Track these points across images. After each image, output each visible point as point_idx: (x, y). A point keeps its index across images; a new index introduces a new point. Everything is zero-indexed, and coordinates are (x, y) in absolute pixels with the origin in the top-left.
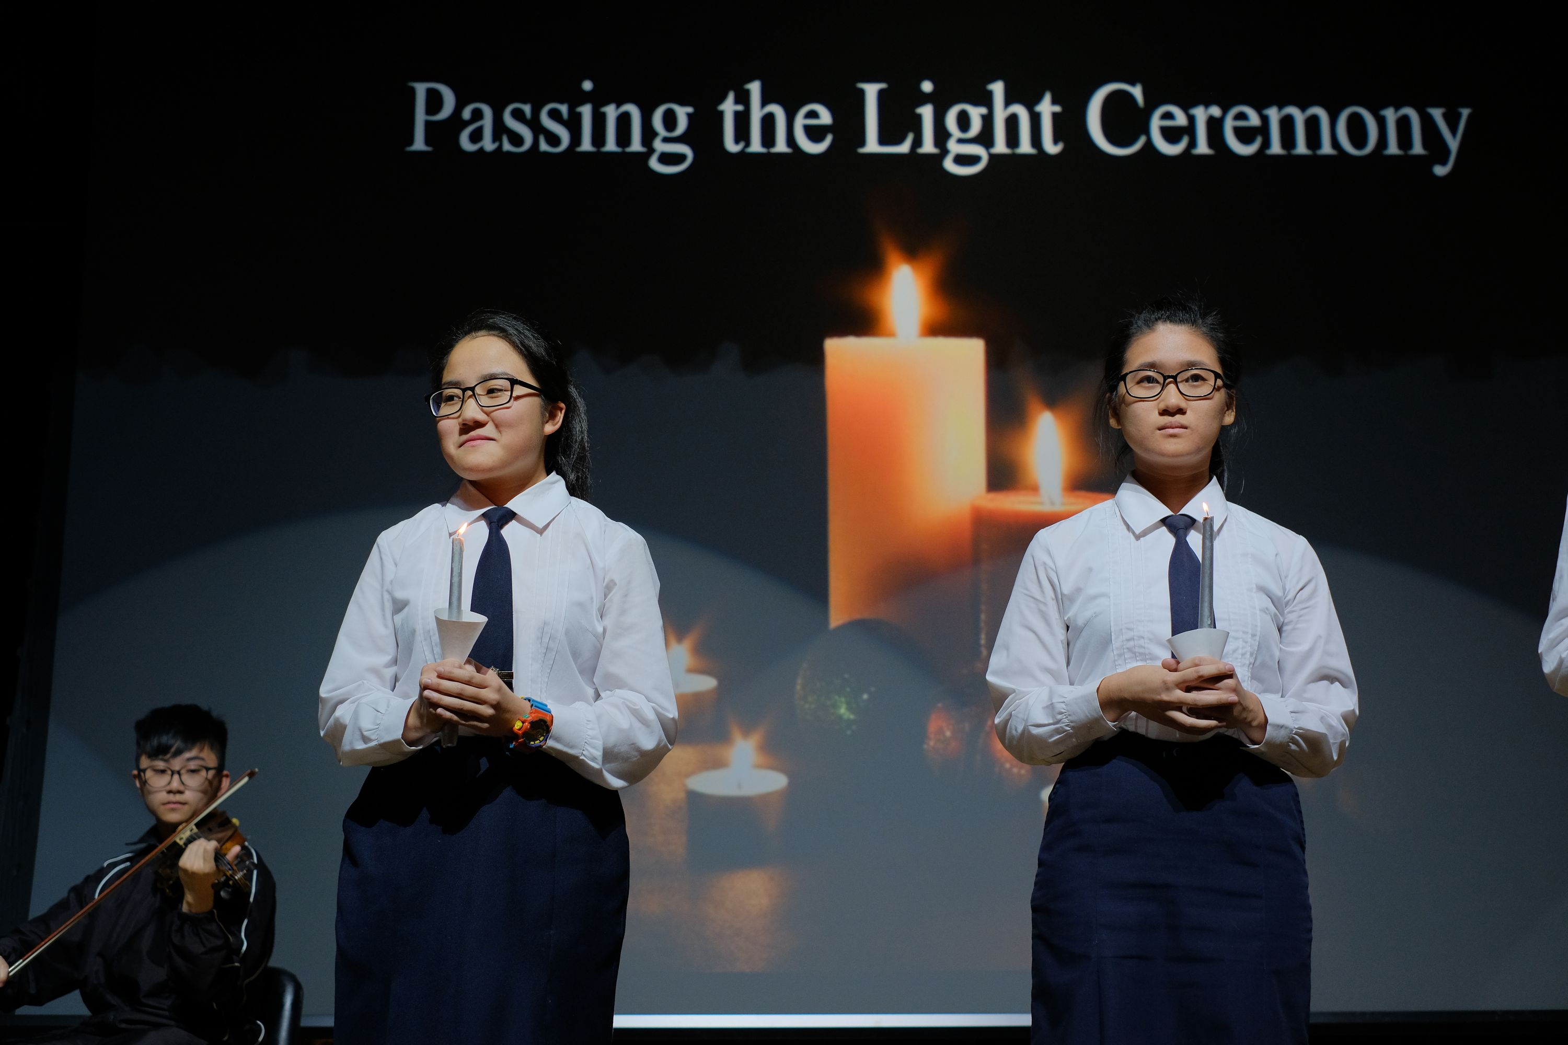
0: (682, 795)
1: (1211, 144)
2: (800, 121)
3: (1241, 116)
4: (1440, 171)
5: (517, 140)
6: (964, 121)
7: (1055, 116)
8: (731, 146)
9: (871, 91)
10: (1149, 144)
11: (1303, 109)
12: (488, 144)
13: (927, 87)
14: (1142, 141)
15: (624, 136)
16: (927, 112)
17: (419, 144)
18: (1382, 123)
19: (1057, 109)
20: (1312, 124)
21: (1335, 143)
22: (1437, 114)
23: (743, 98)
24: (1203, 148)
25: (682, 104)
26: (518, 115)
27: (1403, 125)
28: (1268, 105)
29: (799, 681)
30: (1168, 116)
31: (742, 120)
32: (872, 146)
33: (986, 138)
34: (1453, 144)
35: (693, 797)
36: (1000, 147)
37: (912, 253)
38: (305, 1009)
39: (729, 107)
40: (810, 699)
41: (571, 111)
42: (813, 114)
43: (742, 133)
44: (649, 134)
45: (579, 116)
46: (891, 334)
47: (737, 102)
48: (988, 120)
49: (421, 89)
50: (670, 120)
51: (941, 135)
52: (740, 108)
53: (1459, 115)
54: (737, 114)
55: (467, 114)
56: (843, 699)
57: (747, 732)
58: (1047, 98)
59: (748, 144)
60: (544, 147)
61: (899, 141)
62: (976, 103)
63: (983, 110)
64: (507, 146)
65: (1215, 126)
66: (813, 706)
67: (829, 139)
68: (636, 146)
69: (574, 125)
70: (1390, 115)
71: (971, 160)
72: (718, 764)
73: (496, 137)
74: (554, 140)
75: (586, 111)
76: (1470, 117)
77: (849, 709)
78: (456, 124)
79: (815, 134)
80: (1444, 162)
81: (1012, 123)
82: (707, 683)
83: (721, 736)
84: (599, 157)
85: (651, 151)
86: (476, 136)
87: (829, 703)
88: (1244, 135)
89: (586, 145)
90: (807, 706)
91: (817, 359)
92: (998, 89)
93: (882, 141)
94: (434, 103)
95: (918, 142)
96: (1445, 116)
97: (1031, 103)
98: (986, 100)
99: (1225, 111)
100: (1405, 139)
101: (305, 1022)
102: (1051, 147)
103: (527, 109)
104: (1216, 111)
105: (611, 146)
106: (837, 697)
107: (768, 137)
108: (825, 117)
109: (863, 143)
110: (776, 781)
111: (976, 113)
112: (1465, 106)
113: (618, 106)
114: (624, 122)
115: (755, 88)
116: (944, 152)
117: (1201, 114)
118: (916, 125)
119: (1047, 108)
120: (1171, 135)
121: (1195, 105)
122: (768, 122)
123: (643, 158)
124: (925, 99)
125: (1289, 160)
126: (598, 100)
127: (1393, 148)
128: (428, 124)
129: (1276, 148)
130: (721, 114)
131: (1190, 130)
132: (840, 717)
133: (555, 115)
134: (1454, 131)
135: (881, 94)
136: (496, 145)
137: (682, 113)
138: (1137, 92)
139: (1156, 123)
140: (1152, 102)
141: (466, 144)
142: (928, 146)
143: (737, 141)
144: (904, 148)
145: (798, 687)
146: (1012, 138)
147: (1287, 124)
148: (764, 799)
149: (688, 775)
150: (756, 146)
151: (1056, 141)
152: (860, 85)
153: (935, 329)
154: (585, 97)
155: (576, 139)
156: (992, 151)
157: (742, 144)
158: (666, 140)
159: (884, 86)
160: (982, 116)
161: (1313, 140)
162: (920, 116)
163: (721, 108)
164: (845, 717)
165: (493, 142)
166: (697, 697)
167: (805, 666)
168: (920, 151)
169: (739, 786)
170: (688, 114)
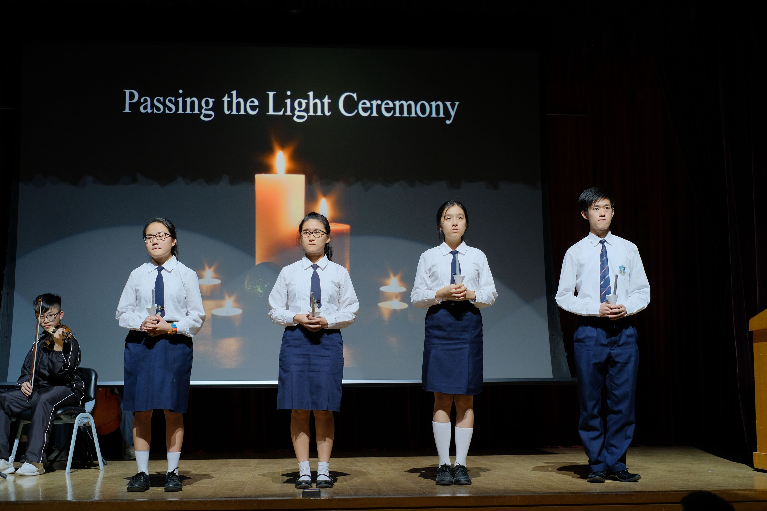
0: (210, 316)
1: (377, 113)
2: (248, 104)
3: (387, 104)
4: (448, 122)
5: (158, 109)
6: (300, 104)
7: (329, 103)
8: (227, 112)
9: (271, 94)
10: (358, 112)
11: (407, 102)
12: (149, 110)
13: (289, 93)
14: (356, 111)
15: (192, 109)
16: (288, 101)
17: (127, 110)
18: (431, 106)
19: (330, 101)
20: (409, 107)
21: (416, 113)
22: (448, 104)
23: (230, 96)
24: (375, 114)
25: (211, 98)
26: (159, 101)
27: (438, 107)
28: (396, 101)
29: (246, 281)
30: (364, 103)
31: (230, 103)
32: (271, 112)
33: (307, 110)
34: (453, 113)
35: (214, 316)
36: (311, 113)
37: (283, 147)
38: (98, 379)
39: (226, 99)
40: (249, 286)
41: (176, 100)
42: (252, 102)
43: (230, 108)
44: (200, 108)
45: (178, 101)
46: (276, 173)
47: (228, 98)
48: (308, 104)
49: (127, 92)
50: (207, 103)
51: (293, 109)
52: (229, 99)
53: (455, 104)
54: (228, 101)
55: (142, 100)
56: (259, 287)
57: (230, 296)
58: (327, 97)
59: (232, 111)
60: (167, 111)
61: (280, 111)
62: (304, 99)
63: (306, 101)
64: (155, 111)
65: (379, 107)
66: (250, 289)
67: (258, 109)
68: (196, 111)
69: (176, 104)
70: (434, 104)
71: (302, 117)
72: (221, 306)
73: (152, 108)
74: (170, 109)
75: (180, 100)
76: (459, 105)
77: (261, 289)
78: (139, 103)
79: (253, 108)
80: (449, 120)
81: (315, 105)
82: (218, 282)
83: (222, 298)
84: (185, 115)
85: (201, 113)
86: (145, 108)
87: (255, 288)
88: (388, 110)
89: (180, 111)
90: (248, 289)
91: (253, 181)
92: (311, 94)
93: (274, 111)
94: (132, 96)
95: (285, 111)
96: (451, 104)
97: (321, 99)
98: (307, 98)
99: (382, 102)
100: (438, 112)
101: (99, 383)
102: (327, 114)
103: (161, 99)
104: (379, 102)
105: (188, 111)
106: (257, 286)
107: (238, 109)
108: (256, 103)
109: (268, 112)
110: (239, 311)
111: (304, 102)
112: (457, 101)
113: (190, 99)
114: (192, 103)
115: (234, 93)
116: (294, 114)
117: (375, 103)
118: (285, 105)
119: (326, 100)
120: (365, 110)
121: (373, 100)
122: (238, 104)
123: (199, 115)
124: (288, 97)
125: (402, 119)
126: (184, 96)
127: (434, 115)
128: (130, 103)
129: (398, 114)
130: (224, 101)
131: (371, 108)
132: (258, 292)
133: (170, 101)
134: (453, 109)
135: (274, 95)
136: (152, 110)
137: (211, 101)
138: (355, 95)
139: (360, 106)
140: (359, 99)
141: (142, 110)
142: (289, 113)
143: (228, 111)
144: (281, 113)
145: (246, 283)
146: (315, 110)
147: (401, 106)
148: (235, 316)
149: (212, 310)
150: (234, 112)
151: (329, 112)
152: (267, 92)
153: (290, 172)
154: (180, 95)
155: (177, 109)
156: (309, 114)
157: (230, 111)
158: (206, 110)
159: (275, 93)
160: (306, 103)
161: (409, 112)
162: (286, 103)
163: (223, 99)
164: (260, 292)
165: (151, 110)
166: (215, 286)
167: (248, 276)
168: (286, 114)
169: (228, 313)
170: (213, 101)
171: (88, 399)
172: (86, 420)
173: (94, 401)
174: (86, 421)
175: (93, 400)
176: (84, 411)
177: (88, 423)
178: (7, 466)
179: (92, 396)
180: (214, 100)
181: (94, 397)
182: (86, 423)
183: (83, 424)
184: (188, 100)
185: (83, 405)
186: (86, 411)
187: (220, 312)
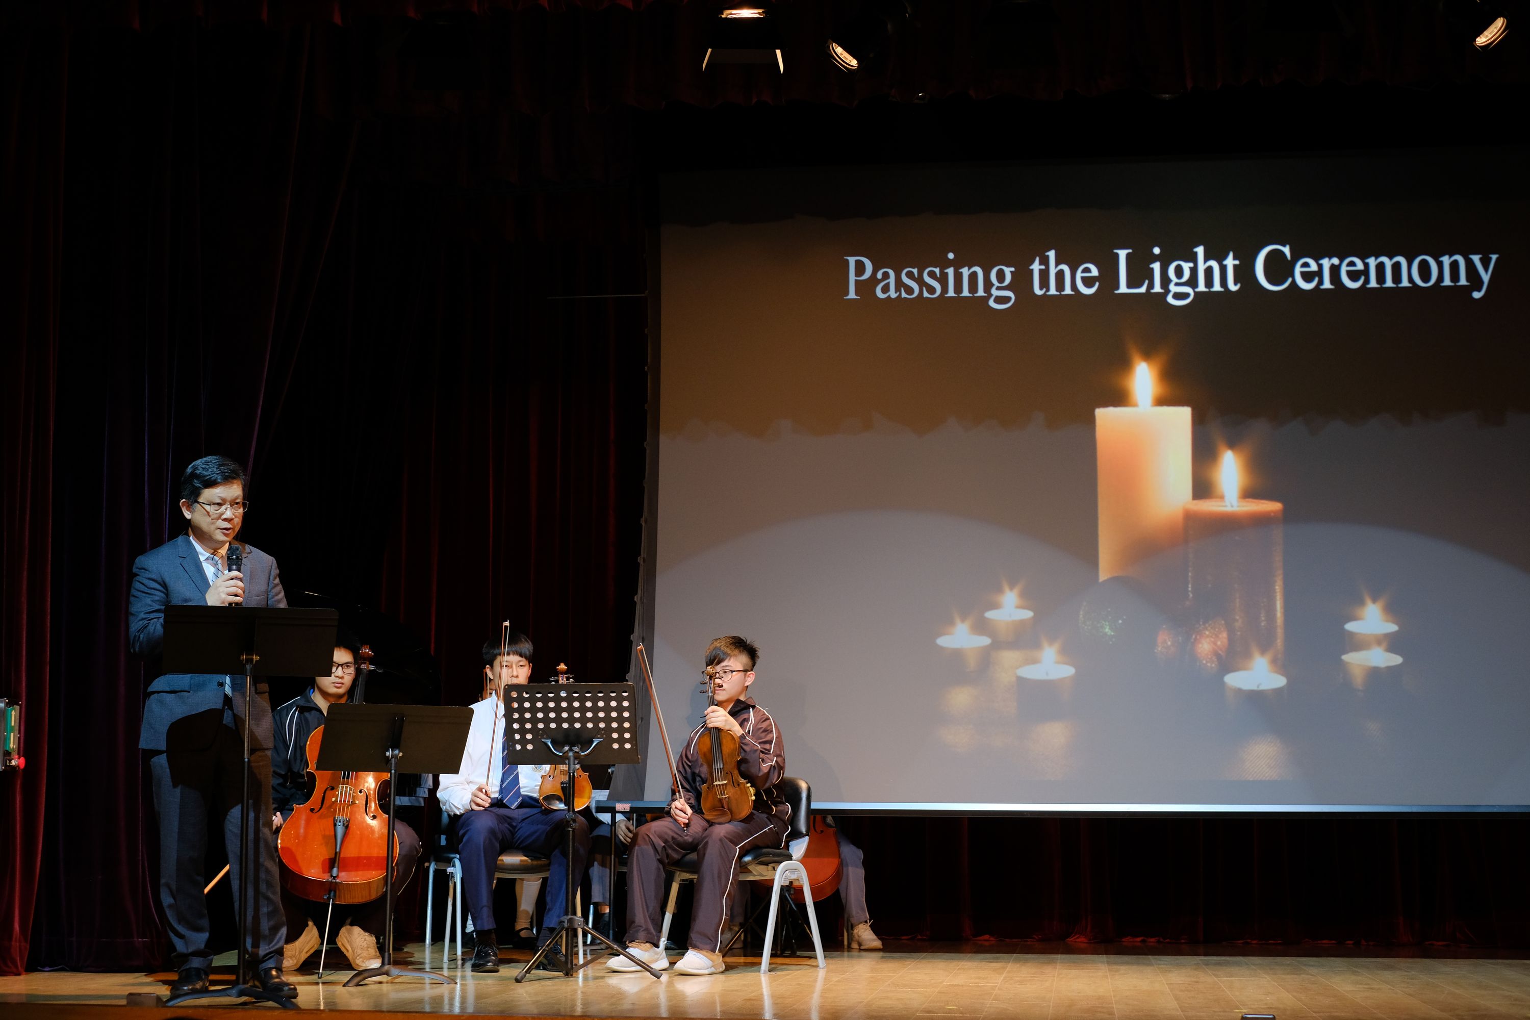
0: (1014, 679)
1: (1332, 282)
2: (1079, 275)
3: (1352, 264)
4: (1477, 295)
5: (910, 290)
6: (1179, 272)
7: (1235, 266)
8: (1038, 291)
9: (1123, 254)
10: (1294, 282)
11: (1391, 258)
12: (893, 294)
13: (1157, 251)
14: (1290, 280)
15: (973, 287)
16: (1156, 267)
17: (852, 295)
18: (1440, 265)
19: (1237, 262)
20: (1396, 267)
21: (1411, 279)
22: (1476, 259)
23: (1045, 261)
24: (1327, 285)
25: (1008, 266)
26: (910, 275)
27: (1454, 266)
28: (1369, 257)
29: (1081, 613)
30: (1306, 265)
31: (1044, 275)
32: (1123, 289)
33: (1193, 282)
34: (1486, 277)
35: (1021, 681)
36: (1202, 287)
37: (1147, 355)
38: (813, 798)
39: (1036, 267)
40: (1088, 623)
41: (942, 272)
42: (1087, 270)
43: (1044, 283)
44: (988, 285)
45: (946, 275)
46: (1135, 405)
47: (1040, 264)
48: (1194, 271)
49: (852, 260)
50: (1001, 276)
51: (1166, 281)
52: (1043, 267)
53: (1490, 259)
54: (1041, 270)
55: (879, 275)
56: (1107, 623)
57: (1051, 643)
58: (1231, 255)
59: (1048, 290)
60: (926, 294)
61: (1140, 286)
62: (1186, 261)
63: (1191, 265)
64: (904, 295)
65: (1335, 270)
66: (1089, 627)
67: (1097, 284)
68: (981, 293)
69: (943, 280)
70: (1446, 260)
71: (1184, 296)
72: (1035, 661)
73: (897, 289)
74: (932, 290)
75: (950, 271)
76: (1497, 259)
77: (1111, 629)
78: (873, 280)
79: (1088, 282)
80: (1479, 290)
81: (1209, 272)
82: (1028, 614)
83: (1036, 645)
84: (959, 300)
85: (990, 295)
86: (886, 289)
87: (1099, 625)
88: (1354, 276)
89: (951, 293)
90: (1086, 627)
91: (1091, 421)
92: (1200, 250)
93: (1129, 286)
94: (860, 269)
95: (1151, 285)
96: (1481, 259)
97: (1220, 260)
98: (1193, 258)
99: (1341, 261)
100: (1455, 276)
101: (814, 806)
102: (1233, 287)
103: (915, 271)
104: (1336, 261)
105: (966, 293)
106: (1103, 622)
107: (1060, 286)
108: (1095, 272)
109: (1118, 288)
110: (1068, 671)
111: (1186, 266)
112: (1494, 253)
113: (969, 269)
114: (973, 277)
115: (1052, 254)
116: (1167, 291)
117: (1326, 263)
118: (1150, 275)
119: (1230, 262)
120: (1307, 277)
121: (1322, 258)
122: (1060, 275)
123: (985, 299)
124: (1155, 258)
125: (1381, 292)
126: (957, 264)
127: (1447, 282)
128: (856, 281)
129: (1373, 284)
130: (1032, 270)
131: (1319, 273)
132: (1106, 634)
133: (932, 275)
134: (1486, 270)
135: (1128, 256)
136: (898, 293)
137: (1008, 271)
138: (1286, 250)
139: (1298, 270)
140: (1296, 257)
141: (880, 294)
142: (1157, 288)
143: (1041, 289)
144: (1143, 290)
145: (1081, 616)
146: (1209, 282)
147: (1380, 268)
148: (1061, 681)
149: (1017, 668)
150: (1053, 291)
151: (1235, 284)
152: (1116, 251)
153: (1161, 401)
154: (950, 263)
155: (945, 289)
156: (1197, 290)
157: (1044, 290)
158: (998, 288)
159: (1130, 251)
160: (1190, 268)
161: (1397, 277)
162: (1152, 269)
163: (1031, 268)
164: (1109, 634)
165: (896, 293)
166: (1022, 622)
167: (1085, 604)
168: (1152, 291)
169: (1047, 674)
170: (1011, 272)
171: (796, 835)
172: (795, 874)
173: (807, 838)
174: (794, 876)
175: (804, 836)
176: (789, 857)
177: (798, 880)
178: (656, 956)
179: (803, 828)
180: (1013, 269)
181: (807, 831)
182: (795, 880)
183: (789, 881)
184: (965, 272)
185: (787, 846)
186: (794, 858)
187: (1032, 672)
